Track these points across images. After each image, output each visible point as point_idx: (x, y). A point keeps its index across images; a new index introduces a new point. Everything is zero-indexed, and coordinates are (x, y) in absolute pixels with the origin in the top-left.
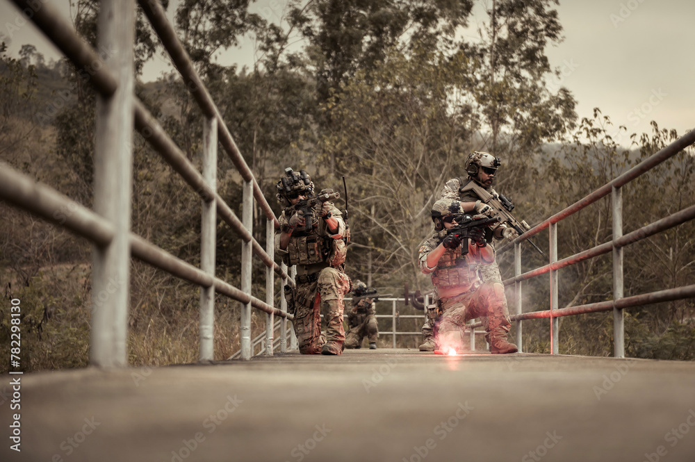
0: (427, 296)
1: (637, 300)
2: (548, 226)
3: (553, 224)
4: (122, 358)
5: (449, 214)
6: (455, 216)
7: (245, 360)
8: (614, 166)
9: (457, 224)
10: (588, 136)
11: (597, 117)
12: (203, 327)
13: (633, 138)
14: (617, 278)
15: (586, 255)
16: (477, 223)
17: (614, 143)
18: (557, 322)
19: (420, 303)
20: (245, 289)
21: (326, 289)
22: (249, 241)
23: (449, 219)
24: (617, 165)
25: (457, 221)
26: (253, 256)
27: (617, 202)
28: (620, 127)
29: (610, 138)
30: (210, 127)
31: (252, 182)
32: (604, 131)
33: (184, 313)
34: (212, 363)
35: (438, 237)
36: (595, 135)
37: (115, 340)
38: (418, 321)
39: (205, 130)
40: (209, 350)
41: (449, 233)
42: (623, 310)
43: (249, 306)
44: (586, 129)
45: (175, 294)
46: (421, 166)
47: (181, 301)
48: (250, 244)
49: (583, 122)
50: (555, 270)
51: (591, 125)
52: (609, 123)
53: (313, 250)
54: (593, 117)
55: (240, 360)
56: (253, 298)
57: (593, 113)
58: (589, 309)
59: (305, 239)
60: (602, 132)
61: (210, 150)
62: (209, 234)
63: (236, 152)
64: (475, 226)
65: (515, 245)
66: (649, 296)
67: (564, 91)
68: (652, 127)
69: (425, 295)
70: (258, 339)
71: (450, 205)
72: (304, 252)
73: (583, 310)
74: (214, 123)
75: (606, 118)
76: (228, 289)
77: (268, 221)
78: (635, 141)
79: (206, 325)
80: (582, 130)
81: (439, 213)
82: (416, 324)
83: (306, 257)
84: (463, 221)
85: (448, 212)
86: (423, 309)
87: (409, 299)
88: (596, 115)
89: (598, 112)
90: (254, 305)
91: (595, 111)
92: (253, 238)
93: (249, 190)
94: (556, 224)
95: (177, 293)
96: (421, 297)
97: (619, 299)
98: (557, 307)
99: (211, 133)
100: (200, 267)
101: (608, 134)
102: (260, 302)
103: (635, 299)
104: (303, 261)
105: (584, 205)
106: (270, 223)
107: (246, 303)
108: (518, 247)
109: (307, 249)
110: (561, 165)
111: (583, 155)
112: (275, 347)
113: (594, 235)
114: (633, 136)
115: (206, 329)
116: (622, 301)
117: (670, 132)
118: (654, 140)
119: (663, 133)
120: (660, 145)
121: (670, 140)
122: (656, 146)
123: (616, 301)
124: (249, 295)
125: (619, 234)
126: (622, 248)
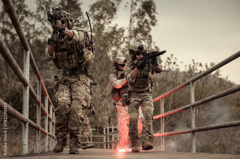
0: (105, 128)
2: (160, 99)
3: (162, 98)
5: (138, 51)
6: (141, 52)
9: (142, 56)
11: (172, 58)
15: (178, 110)
16: (153, 55)
17: (178, 68)
20: (38, 124)
23: (138, 53)
25: (142, 54)
27: (192, 88)
28: (181, 62)
29: (178, 66)
30: (26, 55)
34: (27, 155)
35: (133, 64)
39: (24, 56)
40: (26, 150)
41: (139, 61)
42: (195, 133)
43: (40, 131)
48: (40, 105)
49: (167, 59)
50: (163, 117)
52: (177, 60)
53: (71, 59)
55: (37, 154)
56: (41, 128)
57: (171, 56)
59: (66, 53)
61: (27, 65)
62: (26, 100)
64: (152, 57)
66: (208, 127)
68: (192, 61)
71: (138, 46)
72: (66, 61)
74: (28, 53)
75: (175, 58)
77: (45, 97)
78: (186, 68)
80: (167, 62)
81: (133, 51)
82: (99, 139)
83: (68, 64)
84: (145, 54)
85: (137, 50)
89: (173, 56)
92: (41, 103)
96: (102, 128)
98: (164, 132)
99: (27, 57)
100: (22, 114)
102: (43, 130)
104: (66, 66)
107: (38, 130)
109: (68, 59)
113: (169, 104)
114: (186, 66)
115: (25, 140)
116: (195, 129)
117: (199, 64)
118: (193, 67)
119: (196, 64)
120: (195, 68)
121: (199, 67)
122: (194, 69)
123: (192, 129)
124: (40, 126)
125: (193, 101)
126: (195, 107)
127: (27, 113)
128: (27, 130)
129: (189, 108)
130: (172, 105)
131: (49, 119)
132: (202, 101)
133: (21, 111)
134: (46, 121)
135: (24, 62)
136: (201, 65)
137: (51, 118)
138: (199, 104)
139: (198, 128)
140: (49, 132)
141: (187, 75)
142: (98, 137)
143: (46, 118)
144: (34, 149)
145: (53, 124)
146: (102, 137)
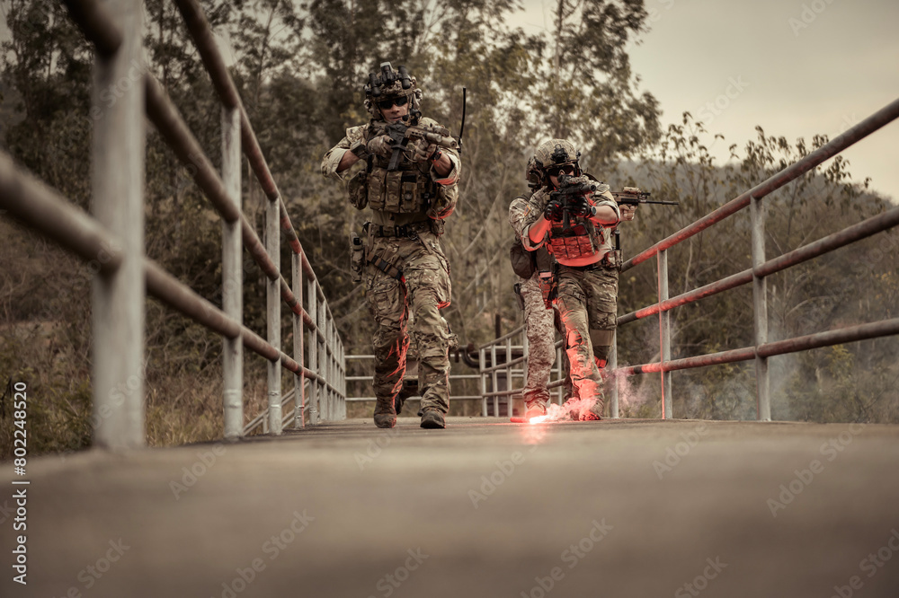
0: (483, 351)
1: (791, 345)
2: (655, 253)
3: (662, 251)
4: (139, 436)
5: (553, 165)
7: (275, 435)
8: (711, 183)
10: (677, 147)
11: (688, 124)
12: (229, 391)
13: (733, 149)
14: (759, 317)
15: (713, 289)
17: (707, 155)
18: (670, 378)
19: (472, 359)
20: (272, 342)
22: (277, 278)
26: (282, 300)
27: (758, 217)
28: (716, 136)
29: (706, 149)
30: (230, 121)
31: (278, 201)
32: (697, 140)
33: (175, 380)
34: (241, 440)
37: (127, 408)
38: (467, 382)
39: (224, 125)
40: (236, 423)
42: (768, 358)
43: (278, 364)
44: (674, 138)
45: (164, 356)
47: (172, 364)
48: (278, 282)
49: (670, 129)
50: (665, 312)
51: (680, 133)
52: (702, 131)
54: (682, 124)
55: (271, 437)
56: (284, 355)
57: (682, 118)
58: (719, 359)
60: (695, 142)
61: (231, 152)
66: (809, 339)
67: (648, 96)
68: (757, 133)
69: (481, 349)
73: (709, 360)
74: (236, 115)
75: (698, 125)
76: (256, 341)
77: (293, 255)
78: (735, 153)
79: (232, 388)
80: (669, 140)
81: (541, 164)
82: (465, 386)
85: (551, 162)
86: (477, 366)
87: (460, 355)
88: (685, 121)
89: (688, 117)
90: (284, 364)
91: (685, 115)
92: (280, 275)
93: (274, 211)
94: (666, 252)
95: (166, 354)
96: (475, 351)
97: (763, 344)
98: (669, 358)
101: (701, 143)
102: (289, 359)
103: (788, 343)
105: (707, 225)
106: (296, 257)
107: (274, 360)
109: (401, 190)
113: (684, 271)
114: (732, 147)
115: (232, 394)
116: (767, 347)
117: (778, 141)
119: (770, 142)
120: (765, 155)
121: (779, 150)
122: (762, 156)
123: (759, 347)
124: (278, 349)
125: (760, 259)
126: (765, 278)
127: (236, 305)
128: (239, 359)
129: (749, 280)
130: (692, 273)
131: (308, 327)
132: (788, 258)
133: (218, 302)
134: (299, 332)
135: (224, 144)
136: (783, 143)
137: (314, 321)
138: (778, 269)
140: (307, 365)
141: (740, 176)
142: (464, 381)
143: (297, 323)
144: (261, 421)
145: (320, 340)
146: (475, 379)
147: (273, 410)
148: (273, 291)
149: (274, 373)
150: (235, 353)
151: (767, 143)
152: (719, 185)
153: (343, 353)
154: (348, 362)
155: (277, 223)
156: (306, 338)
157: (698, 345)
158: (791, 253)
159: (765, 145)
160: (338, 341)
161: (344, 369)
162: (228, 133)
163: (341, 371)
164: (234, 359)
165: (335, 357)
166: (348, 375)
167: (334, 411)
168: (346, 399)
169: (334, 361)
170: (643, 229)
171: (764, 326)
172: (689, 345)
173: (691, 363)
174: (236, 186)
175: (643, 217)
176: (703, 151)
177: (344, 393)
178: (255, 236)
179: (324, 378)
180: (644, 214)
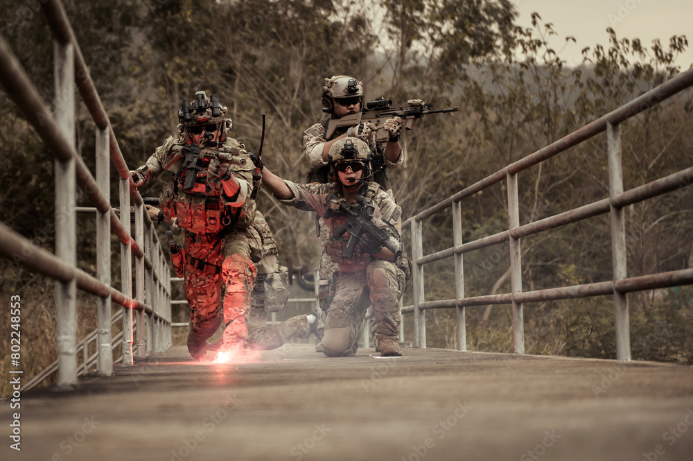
2: (505, 176)
3: (512, 175)
5: (341, 160)
8: (559, 89)
10: (525, 51)
11: (537, 25)
12: (63, 338)
13: (585, 53)
15: (566, 218)
17: (558, 59)
19: (307, 282)
20: (102, 278)
21: (231, 277)
22: (107, 211)
24: (563, 89)
28: (567, 39)
29: (554, 53)
31: (107, 130)
32: (545, 44)
34: (76, 389)
36: (534, 48)
39: (57, 61)
42: (627, 295)
43: (109, 300)
44: (521, 41)
46: (298, 96)
48: (108, 215)
49: (517, 31)
50: (516, 239)
51: (528, 35)
52: (552, 33)
53: (214, 218)
54: (531, 26)
55: (102, 380)
56: (113, 290)
58: (573, 293)
59: (202, 203)
60: (543, 45)
61: (65, 91)
63: (92, 90)
65: (453, 204)
66: (672, 276)
68: (609, 36)
70: (92, 337)
71: (343, 146)
72: (200, 219)
73: (563, 294)
74: (70, 50)
75: (548, 26)
76: (88, 282)
77: (121, 181)
78: (588, 57)
79: (66, 334)
80: (516, 42)
85: (340, 157)
86: (313, 289)
87: (294, 277)
88: (534, 23)
89: (537, 18)
90: (114, 300)
91: (534, 17)
92: (110, 206)
93: (104, 140)
94: (517, 176)
96: (309, 273)
97: (621, 279)
98: (521, 289)
99: (66, 65)
101: (549, 46)
106: (124, 183)
107: (104, 297)
108: (457, 207)
110: (485, 91)
111: (519, 77)
112: (115, 345)
113: (534, 183)
114: (585, 50)
115: (66, 340)
116: (625, 282)
117: (631, 43)
118: (611, 54)
119: (623, 44)
120: (619, 59)
121: (633, 53)
122: (614, 61)
123: (617, 282)
124: (108, 285)
125: (617, 189)
126: (624, 208)
127: (70, 247)
128: (73, 304)
129: (605, 210)
130: (542, 186)
131: (136, 254)
132: (647, 188)
133: (52, 246)
134: (127, 262)
135: (57, 81)
136: (637, 45)
137: (142, 249)
138: (636, 200)
139: (637, 278)
140: (134, 296)
141: (592, 81)
142: (297, 304)
143: (125, 253)
144: (82, 347)
145: (148, 267)
146: (310, 302)
147: (103, 350)
148: (103, 225)
149: (104, 311)
150: (69, 297)
151: (620, 46)
152: (567, 91)
153: (169, 276)
154: (173, 283)
155: (107, 153)
156: (134, 266)
157: (550, 263)
158: (651, 184)
159: (618, 47)
160: (164, 263)
161: (170, 293)
162: (61, 71)
163: (167, 295)
164: (68, 304)
165: (162, 282)
166: (173, 298)
167: (161, 339)
168: (172, 324)
169: (160, 286)
170: (489, 137)
171: (623, 260)
172: (539, 263)
173: (545, 296)
174: (69, 124)
175: (490, 125)
176: (552, 54)
177: (169, 319)
178: (88, 172)
179: (150, 307)
180: (490, 122)
